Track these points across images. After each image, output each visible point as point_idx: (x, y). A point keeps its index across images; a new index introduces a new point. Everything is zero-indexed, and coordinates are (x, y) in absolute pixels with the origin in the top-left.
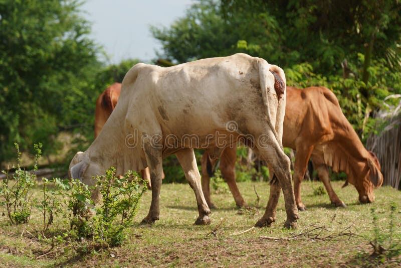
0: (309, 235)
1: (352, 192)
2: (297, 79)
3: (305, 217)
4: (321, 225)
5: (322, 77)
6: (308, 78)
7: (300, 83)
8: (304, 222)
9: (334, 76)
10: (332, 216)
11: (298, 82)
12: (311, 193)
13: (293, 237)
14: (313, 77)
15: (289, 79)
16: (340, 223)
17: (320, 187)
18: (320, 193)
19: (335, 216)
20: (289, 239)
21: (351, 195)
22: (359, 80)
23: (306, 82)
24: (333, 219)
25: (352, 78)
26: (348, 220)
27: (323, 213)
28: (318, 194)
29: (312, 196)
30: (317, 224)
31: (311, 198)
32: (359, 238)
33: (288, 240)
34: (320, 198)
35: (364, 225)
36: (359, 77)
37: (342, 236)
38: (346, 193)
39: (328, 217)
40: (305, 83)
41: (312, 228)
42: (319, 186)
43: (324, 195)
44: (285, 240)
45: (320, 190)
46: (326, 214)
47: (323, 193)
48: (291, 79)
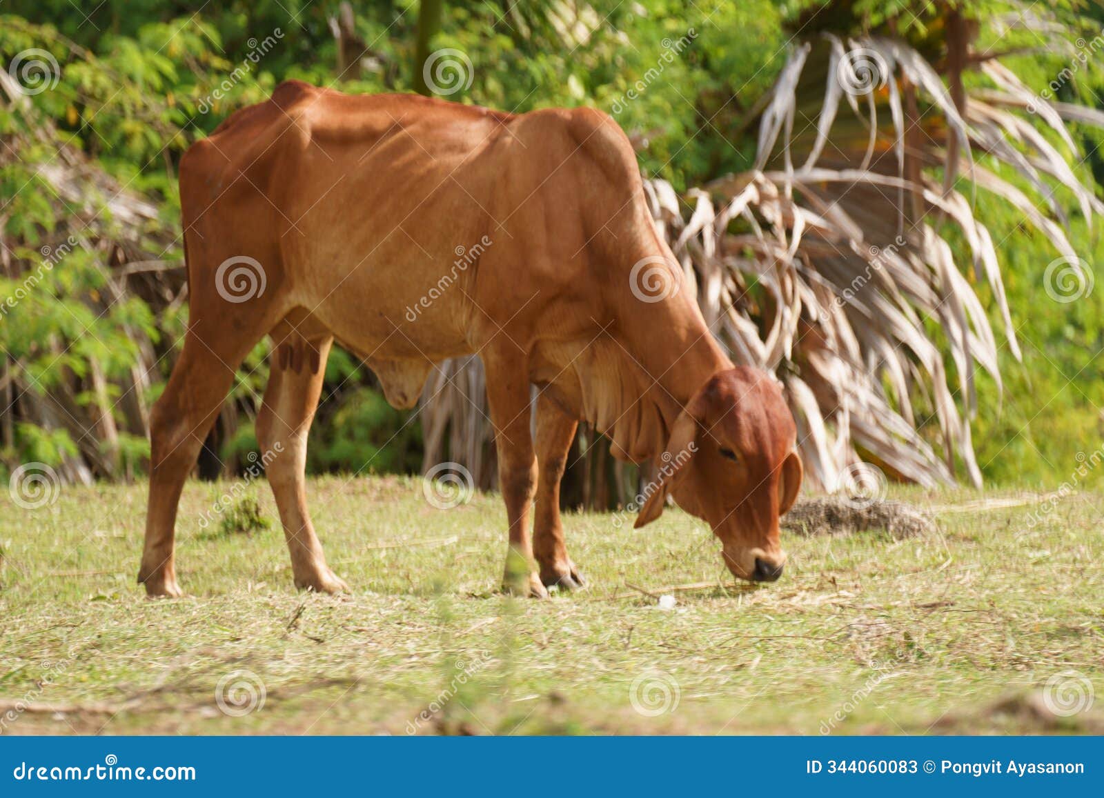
0: (190, 690)
1: (368, 517)
2: (157, 82)
3: (184, 618)
4: (241, 649)
5: (255, 75)
6: (199, 75)
7: (172, 99)
8: (176, 640)
9: (306, 69)
10: (290, 613)
11: (163, 93)
12: (212, 527)
13: (130, 699)
14: (219, 72)
15: (125, 81)
16: (319, 641)
17: (244, 502)
18: (245, 525)
19: (299, 615)
20: (113, 709)
21: (366, 532)
22: (399, 85)
23: (195, 92)
24: (294, 625)
25: (372, 77)
26: (352, 627)
27: (253, 602)
28: (240, 529)
29: (212, 538)
30: (228, 644)
31: (210, 544)
32: (389, 695)
33: (109, 715)
34: (243, 547)
35: (411, 646)
36: (398, 73)
37: (322, 692)
38: (349, 521)
39: (272, 615)
40: (189, 97)
41: (206, 662)
42: (244, 496)
43: (263, 532)
44: (94, 713)
45: (247, 512)
46: (267, 605)
47: (258, 525)
48: (131, 79)
